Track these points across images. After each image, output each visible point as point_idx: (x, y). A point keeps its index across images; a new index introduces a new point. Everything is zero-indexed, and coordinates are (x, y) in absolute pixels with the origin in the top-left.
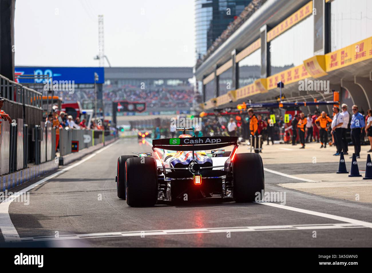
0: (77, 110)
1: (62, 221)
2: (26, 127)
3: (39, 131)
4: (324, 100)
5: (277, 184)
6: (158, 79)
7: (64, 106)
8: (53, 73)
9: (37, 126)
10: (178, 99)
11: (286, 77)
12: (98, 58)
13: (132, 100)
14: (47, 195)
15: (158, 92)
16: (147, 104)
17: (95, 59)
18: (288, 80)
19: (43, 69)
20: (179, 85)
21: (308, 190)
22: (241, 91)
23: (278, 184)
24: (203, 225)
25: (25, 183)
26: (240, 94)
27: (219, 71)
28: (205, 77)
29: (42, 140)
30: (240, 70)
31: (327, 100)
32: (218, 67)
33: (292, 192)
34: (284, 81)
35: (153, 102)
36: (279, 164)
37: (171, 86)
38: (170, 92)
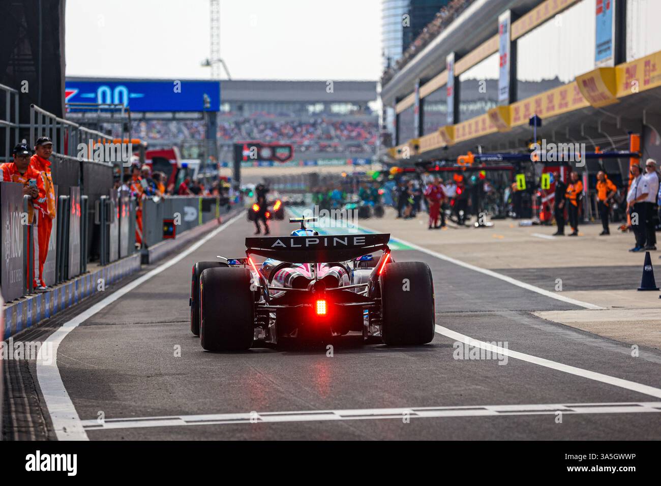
0: (173, 161)
1: (153, 386)
2: (86, 200)
3: (106, 206)
4: (613, 149)
5: (532, 313)
6: (313, 103)
7: (150, 155)
8: (130, 92)
9: (103, 197)
10: (349, 138)
11: (544, 105)
12: (208, 64)
13: (268, 139)
14: (123, 327)
15: (314, 125)
16: (295, 147)
17: (203, 65)
18: (548, 109)
19: (112, 84)
20: (352, 112)
21: (587, 325)
22: (464, 128)
23: (534, 311)
24: (405, 401)
25: (82, 300)
26: (461, 132)
27: (425, 91)
28: (399, 100)
29: (113, 221)
30: (462, 86)
31: (620, 149)
32: (422, 83)
33: (560, 330)
34: (541, 112)
35: (306, 142)
36: (534, 269)
37: (338, 115)
38: (336, 126)
